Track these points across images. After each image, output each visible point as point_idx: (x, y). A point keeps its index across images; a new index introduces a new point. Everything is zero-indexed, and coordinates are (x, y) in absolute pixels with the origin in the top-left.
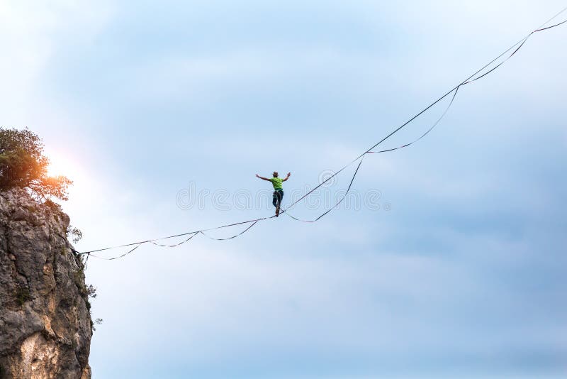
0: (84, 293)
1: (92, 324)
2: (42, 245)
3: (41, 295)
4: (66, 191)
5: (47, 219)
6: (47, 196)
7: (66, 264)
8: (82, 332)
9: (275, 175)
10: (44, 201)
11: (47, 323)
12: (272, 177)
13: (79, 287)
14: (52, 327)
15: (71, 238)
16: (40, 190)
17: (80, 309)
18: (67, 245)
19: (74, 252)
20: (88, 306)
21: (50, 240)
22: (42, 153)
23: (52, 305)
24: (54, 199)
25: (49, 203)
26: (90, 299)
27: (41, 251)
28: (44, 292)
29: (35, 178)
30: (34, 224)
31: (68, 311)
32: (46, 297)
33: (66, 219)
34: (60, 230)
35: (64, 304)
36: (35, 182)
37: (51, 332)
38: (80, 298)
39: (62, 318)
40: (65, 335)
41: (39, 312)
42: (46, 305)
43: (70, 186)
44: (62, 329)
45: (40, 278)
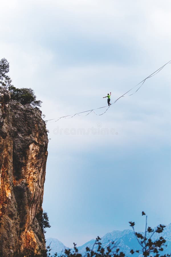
0: (46, 132)
1: (48, 140)
2: (34, 119)
3: (34, 132)
4: (41, 104)
5: (36, 112)
6: (36, 106)
7: (41, 124)
8: (45, 142)
9: (108, 94)
10: (35, 107)
11: (36, 140)
12: (107, 95)
13: (45, 130)
14: (37, 141)
15: (42, 117)
16: (34, 104)
17: (45, 136)
18: (41, 119)
19: (43, 121)
20: (47, 135)
21: (37, 117)
22: (34, 94)
23: (37, 135)
24: (38, 107)
25: (36, 108)
26: (48, 133)
27: (34, 121)
28: (35, 131)
29: (33, 101)
30: (33, 113)
31: (42, 136)
32: (36, 133)
33: (41, 112)
34: (39, 115)
35: (41, 135)
36: (32, 102)
37: (37, 142)
38: (45, 133)
39: (40, 138)
40: (41, 143)
41: (34, 137)
42: (36, 135)
43: (42, 103)
44: (40, 141)
45: (34, 128)
